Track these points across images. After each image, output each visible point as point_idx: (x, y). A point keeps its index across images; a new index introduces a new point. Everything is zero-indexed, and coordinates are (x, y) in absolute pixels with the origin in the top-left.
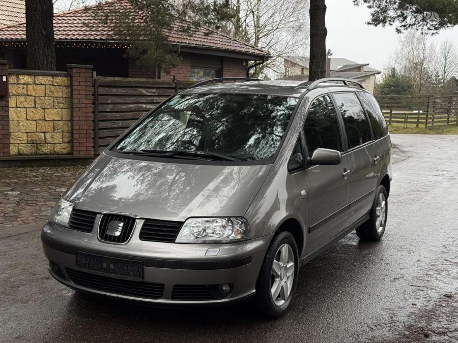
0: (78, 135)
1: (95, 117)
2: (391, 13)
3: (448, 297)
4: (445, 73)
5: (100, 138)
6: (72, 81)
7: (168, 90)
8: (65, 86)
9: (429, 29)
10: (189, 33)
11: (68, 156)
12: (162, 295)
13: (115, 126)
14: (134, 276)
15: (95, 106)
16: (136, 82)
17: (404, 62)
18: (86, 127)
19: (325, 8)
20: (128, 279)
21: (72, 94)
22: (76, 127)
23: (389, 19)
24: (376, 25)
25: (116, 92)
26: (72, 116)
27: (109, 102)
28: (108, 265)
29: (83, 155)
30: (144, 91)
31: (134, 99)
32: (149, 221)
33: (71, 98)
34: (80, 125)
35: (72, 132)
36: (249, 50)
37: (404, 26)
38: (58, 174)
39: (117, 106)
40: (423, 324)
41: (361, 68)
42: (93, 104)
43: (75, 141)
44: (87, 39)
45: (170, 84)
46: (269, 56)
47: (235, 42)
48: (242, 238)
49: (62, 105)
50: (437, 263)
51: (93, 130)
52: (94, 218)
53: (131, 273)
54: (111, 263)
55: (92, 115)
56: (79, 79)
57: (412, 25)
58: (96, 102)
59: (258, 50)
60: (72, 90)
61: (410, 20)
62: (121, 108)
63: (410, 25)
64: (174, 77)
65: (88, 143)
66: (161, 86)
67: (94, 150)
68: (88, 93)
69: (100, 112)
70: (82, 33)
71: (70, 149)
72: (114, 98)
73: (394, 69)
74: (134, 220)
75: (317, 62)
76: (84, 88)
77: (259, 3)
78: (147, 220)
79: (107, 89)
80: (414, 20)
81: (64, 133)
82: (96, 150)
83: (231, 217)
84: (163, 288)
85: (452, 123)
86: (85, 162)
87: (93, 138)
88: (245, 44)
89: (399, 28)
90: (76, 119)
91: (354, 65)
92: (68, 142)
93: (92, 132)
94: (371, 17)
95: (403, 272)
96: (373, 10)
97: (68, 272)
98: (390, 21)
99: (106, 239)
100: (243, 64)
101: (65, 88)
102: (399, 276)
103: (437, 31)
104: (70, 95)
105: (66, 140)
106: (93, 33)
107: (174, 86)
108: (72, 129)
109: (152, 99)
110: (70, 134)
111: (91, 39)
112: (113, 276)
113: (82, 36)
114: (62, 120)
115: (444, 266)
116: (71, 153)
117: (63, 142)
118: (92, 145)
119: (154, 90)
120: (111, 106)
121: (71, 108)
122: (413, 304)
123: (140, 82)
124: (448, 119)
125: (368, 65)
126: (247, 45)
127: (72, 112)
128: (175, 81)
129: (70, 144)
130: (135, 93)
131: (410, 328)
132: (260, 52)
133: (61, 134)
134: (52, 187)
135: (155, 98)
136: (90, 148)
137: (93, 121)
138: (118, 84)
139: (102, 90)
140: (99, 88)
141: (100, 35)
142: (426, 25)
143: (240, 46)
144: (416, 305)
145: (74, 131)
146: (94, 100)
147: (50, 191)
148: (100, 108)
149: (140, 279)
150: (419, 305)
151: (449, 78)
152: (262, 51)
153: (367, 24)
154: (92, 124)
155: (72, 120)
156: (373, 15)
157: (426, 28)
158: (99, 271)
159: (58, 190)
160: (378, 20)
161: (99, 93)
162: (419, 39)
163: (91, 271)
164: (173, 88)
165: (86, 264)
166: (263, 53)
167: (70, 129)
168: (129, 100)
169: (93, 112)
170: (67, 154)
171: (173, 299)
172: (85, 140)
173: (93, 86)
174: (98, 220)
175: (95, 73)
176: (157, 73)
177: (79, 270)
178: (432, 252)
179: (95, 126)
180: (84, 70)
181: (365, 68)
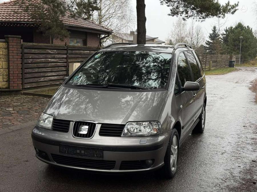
0: (13, 77)
1: (22, 66)
2: (181, 9)
3: (254, 161)
4: (197, 43)
5: (25, 78)
6: (8, 45)
7: (63, 51)
8: (5, 48)
9: (200, 18)
10: (75, 18)
11: (6, 89)
12: (114, 167)
13: (34, 71)
14: (97, 157)
15: (22, 60)
16: (45, 46)
17: (176, 37)
18: (17, 72)
19: (145, 5)
20: (94, 159)
21: (8, 53)
22: (12, 72)
23: (180, 13)
24: (173, 16)
25: (34, 51)
26: (9, 66)
27: (30, 57)
28: (81, 152)
29: (16, 89)
30: (50, 51)
31: (44, 55)
32: (104, 125)
33: (8, 55)
34: (13, 71)
35: (9, 75)
36: (101, 29)
37: (187, 17)
38: (3, 100)
39: (34, 60)
40: (249, 177)
41: (154, 40)
42: (21, 58)
43: (10, 80)
44: (8, 21)
45: (64, 47)
46: (112, 32)
47: (93, 24)
48: (157, 133)
49: (2, 59)
50: (239, 143)
51: (21, 74)
52: (69, 124)
53: (96, 155)
54: (83, 150)
55: (21, 65)
56: (13, 44)
57: (191, 16)
58: (23, 58)
59: (105, 28)
60: (8, 50)
61: (190, 13)
62: (37, 61)
63: (190, 16)
64: (66, 43)
65: (19, 82)
66: (59, 48)
67: (22, 86)
68: (18, 52)
69: (25, 63)
70: (4, 17)
71: (7, 85)
72: (33, 55)
73: (171, 40)
74: (95, 124)
75: (141, 36)
76: (16, 49)
77: (101, 2)
78: (103, 124)
79: (29, 50)
80: (192, 13)
81: (4, 76)
82: (23, 86)
83: (151, 121)
84: (115, 164)
85: (207, 69)
86: (17, 93)
87: (22, 79)
88: (98, 25)
89: (184, 18)
90: (11, 67)
91: (150, 38)
92: (6, 81)
93: (20, 75)
94: (170, 11)
95: (224, 149)
96: (171, 8)
97: (52, 156)
98: (181, 14)
99: (78, 136)
100: (97, 36)
101: (4, 49)
102: (223, 151)
103: (204, 19)
104: (7, 53)
105: (5, 80)
106: (11, 17)
107: (66, 48)
108: (9, 74)
109: (54, 56)
110: (7, 76)
111: (10, 21)
112: (84, 157)
113: (5, 19)
114: (2, 68)
115: (244, 145)
116: (8, 87)
117: (4, 81)
118: (21, 82)
119: (55, 51)
120: (31, 60)
121: (8, 61)
122: (239, 167)
123: (47, 46)
124: (205, 67)
125: (158, 38)
126: (99, 26)
127: (9, 64)
128: (67, 45)
129: (8, 82)
130: (45, 52)
131: (243, 179)
132: (107, 30)
133: (2, 77)
134: (4, 108)
135: (56, 55)
136: (20, 84)
137: (21, 69)
138: (35, 47)
139: (26, 51)
140: (25, 49)
141: (16, 18)
142: (199, 16)
143: (96, 26)
144: (240, 167)
145: (10, 75)
146: (22, 56)
147: (3, 110)
148: (25, 61)
149: (101, 159)
150: (242, 167)
151: (200, 45)
152: (108, 29)
153: (168, 15)
154: (21, 70)
155: (8, 68)
156: (171, 10)
157: (198, 18)
158: (75, 155)
159: (7, 109)
160: (174, 13)
161: (25, 52)
162: (184, 24)
163: (70, 155)
164: (65, 50)
165: (65, 151)
166: (109, 30)
167: (7, 73)
168: (41, 56)
169: (21, 64)
170: (6, 88)
171: (120, 169)
172: (17, 80)
173: (21, 48)
174: (72, 125)
175: (22, 40)
176: (51, 41)
177: (61, 155)
178: (233, 138)
179: (22, 72)
180: (16, 39)
181: (156, 40)
